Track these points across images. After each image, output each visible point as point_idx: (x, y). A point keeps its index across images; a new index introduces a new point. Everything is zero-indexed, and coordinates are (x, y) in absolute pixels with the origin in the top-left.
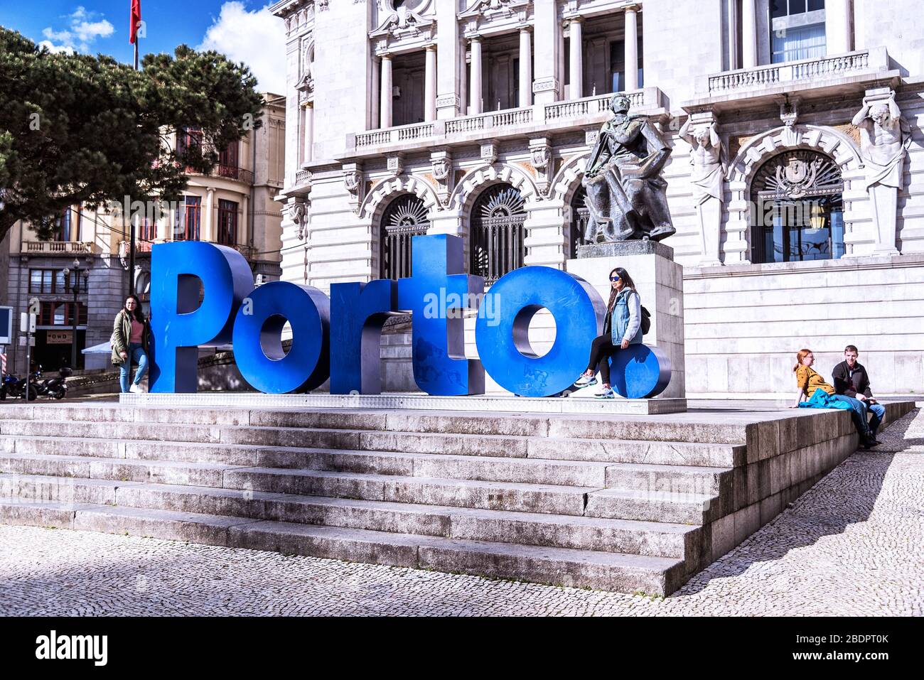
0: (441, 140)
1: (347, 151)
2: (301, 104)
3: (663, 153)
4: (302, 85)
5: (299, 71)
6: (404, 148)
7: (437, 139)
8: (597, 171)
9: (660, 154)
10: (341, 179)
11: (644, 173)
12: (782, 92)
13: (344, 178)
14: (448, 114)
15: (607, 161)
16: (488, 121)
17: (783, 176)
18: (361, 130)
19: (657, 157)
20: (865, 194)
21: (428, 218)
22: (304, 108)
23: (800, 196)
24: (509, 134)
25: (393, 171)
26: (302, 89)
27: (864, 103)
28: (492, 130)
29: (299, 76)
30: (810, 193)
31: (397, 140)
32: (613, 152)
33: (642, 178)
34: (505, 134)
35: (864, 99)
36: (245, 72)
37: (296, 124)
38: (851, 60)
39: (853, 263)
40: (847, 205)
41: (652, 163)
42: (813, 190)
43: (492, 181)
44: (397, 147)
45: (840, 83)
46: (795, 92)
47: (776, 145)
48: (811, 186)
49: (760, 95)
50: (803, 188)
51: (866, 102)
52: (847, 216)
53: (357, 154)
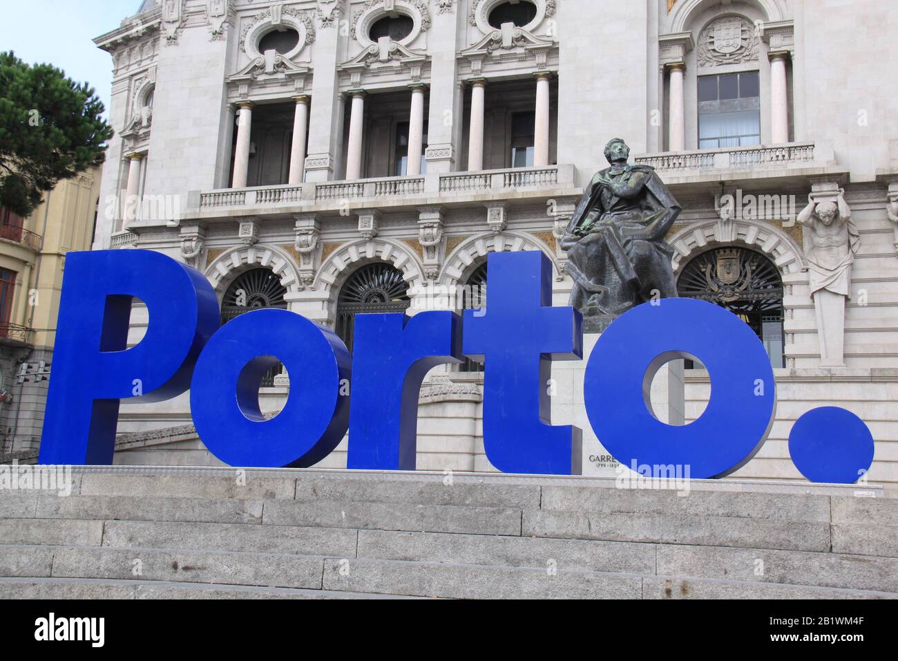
0: (310, 207)
1: (189, 211)
2: (125, 154)
3: (672, 212)
4: (128, 132)
5: (126, 116)
6: (262, 213)
7: (304, 205)
8: (589, 229)
9: (669, 213)
10: (177, 245)
11: (652, 234)
12: (719, 179)
13: (182, 244)
14: (321, 177)
15: (598, 219)
16: (368, 189)
17: (714, 275)
18: (208, 188)
19: (666, 215)
20: (808, 302)
21: (285, 298)
22: (128, 160)
23: (733, 299)
24: (395, 205)
25: (245, 239)
26: (127, 137)
27: (810, 199)
28: (372, 199)
29: (126, 122)
30: (745, 296)
31: (252, 202)
32: (608, 207)
33: (649, 240)
34: (391, 204)
35: (811, 194)
36: (90, 95)
37: (116, 178)
38: (789, 151)
39: (825, 373)
40: (787, 314)
41: (660, 222)
42: (747, 294)
43: (369, 259)
44: (254, 210)
45: (784, 174)
46: (733, 181)
47: (708, 240)
48: (746, 289)
49: (695, 181)
50: (737, 290)
51: (812, 198)
52: (788, 325)
53: (202, 216)
